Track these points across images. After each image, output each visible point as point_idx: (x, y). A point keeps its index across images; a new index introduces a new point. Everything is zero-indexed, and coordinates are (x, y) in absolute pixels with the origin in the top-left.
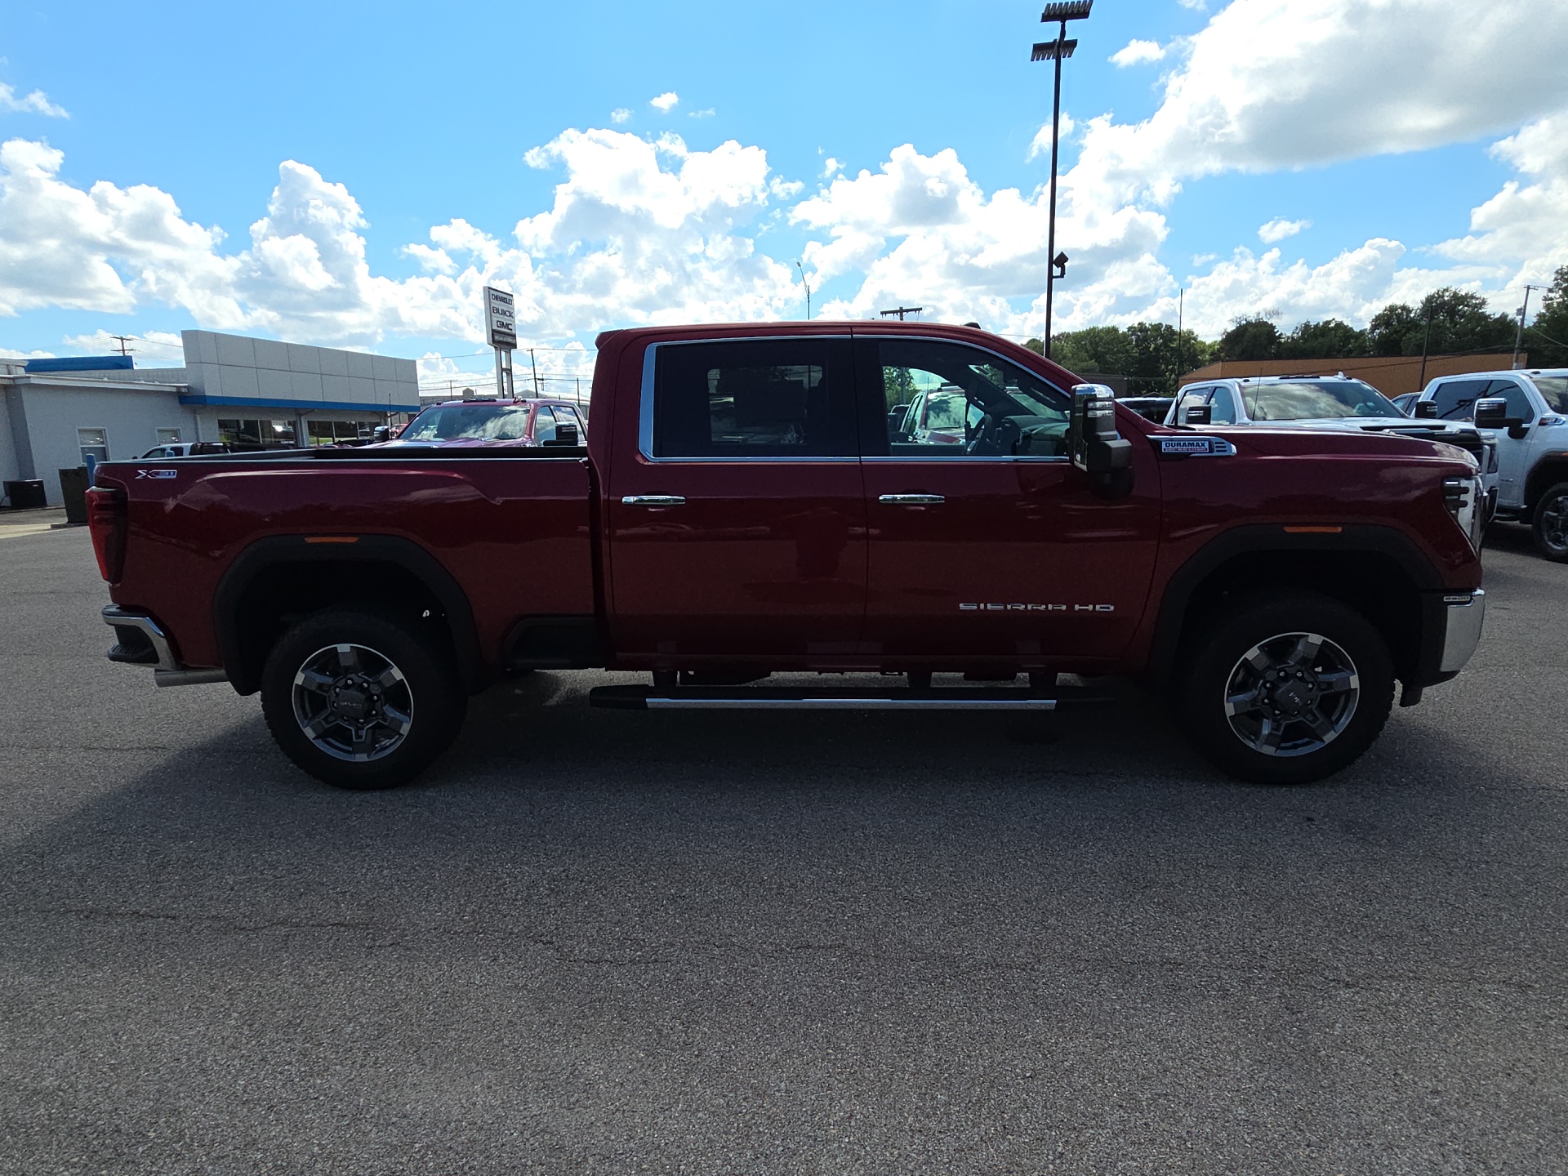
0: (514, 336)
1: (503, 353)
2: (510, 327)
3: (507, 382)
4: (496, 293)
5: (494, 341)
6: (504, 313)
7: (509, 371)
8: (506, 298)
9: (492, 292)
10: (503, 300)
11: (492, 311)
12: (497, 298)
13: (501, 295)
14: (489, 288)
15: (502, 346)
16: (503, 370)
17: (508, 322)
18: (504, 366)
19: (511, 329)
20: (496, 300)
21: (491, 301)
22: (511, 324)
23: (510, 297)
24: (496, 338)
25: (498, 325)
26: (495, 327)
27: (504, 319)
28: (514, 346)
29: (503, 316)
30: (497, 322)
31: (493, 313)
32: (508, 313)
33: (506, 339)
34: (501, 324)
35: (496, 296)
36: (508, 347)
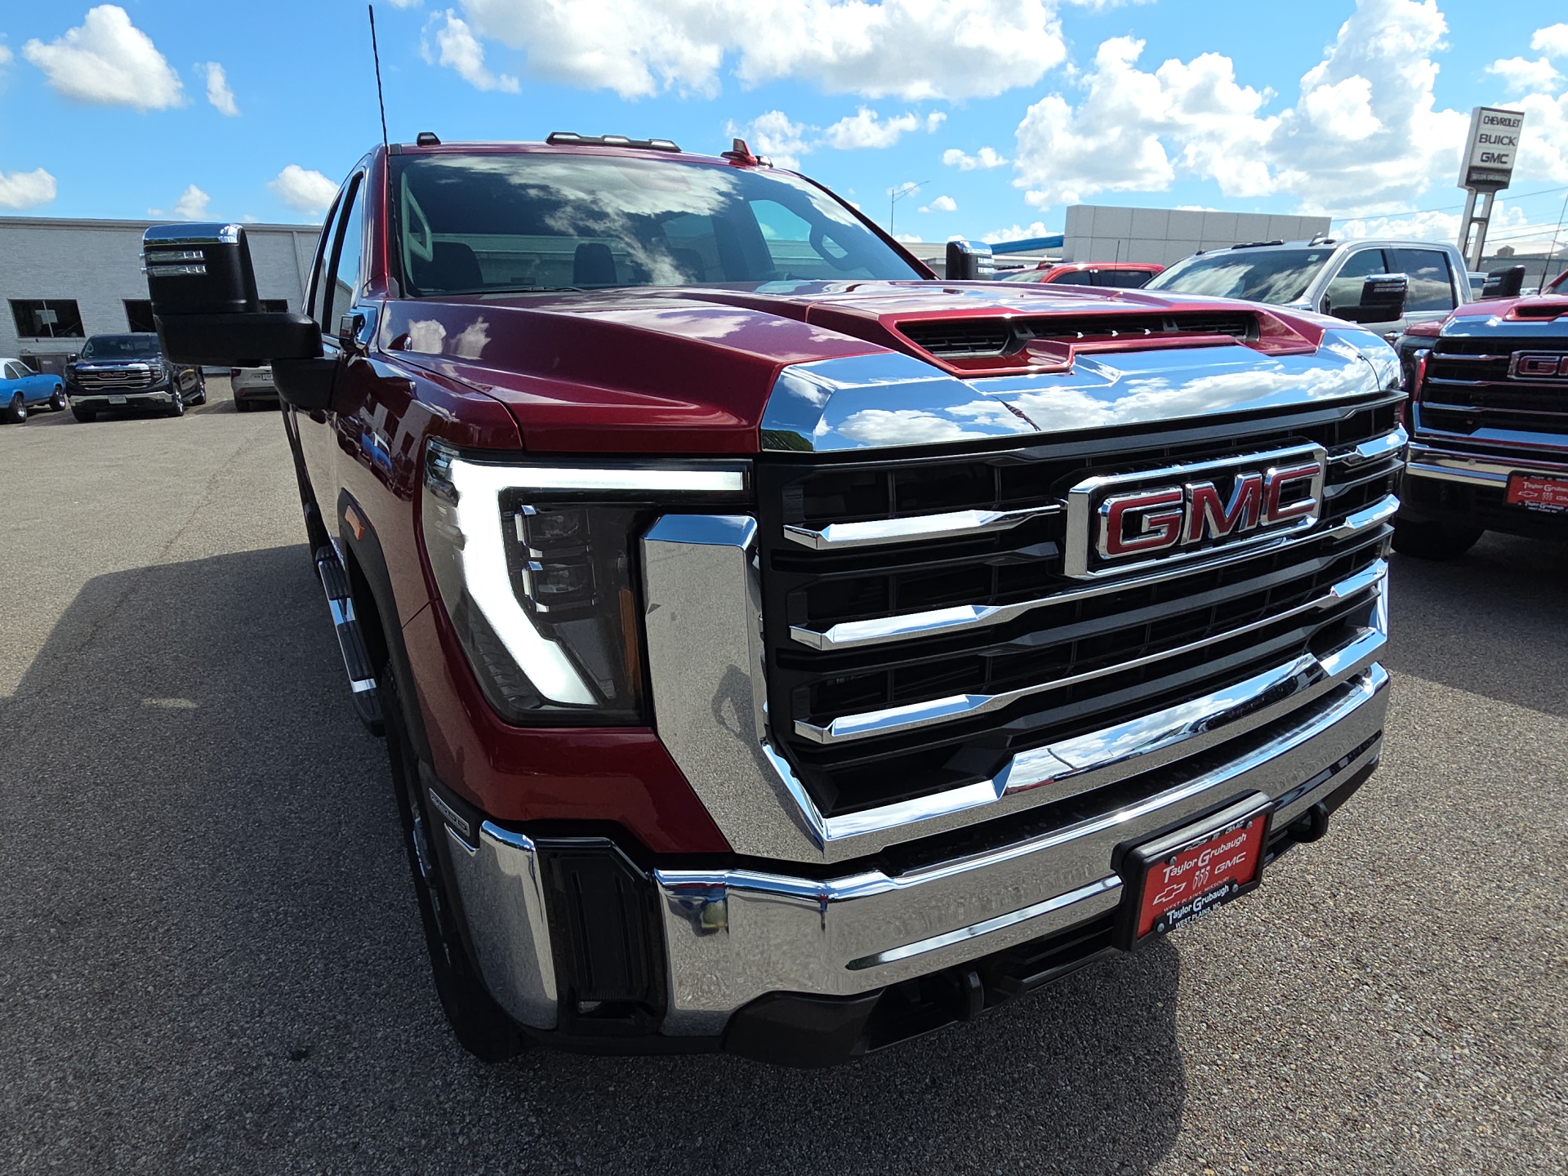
0: (1508, 172)
2: (1504, 159)
3: (1478, 233)
4: (1492, 114)
5: (1468, 181)
6: (1499, 140)
7: (1484, 221)
9: (1485, 113)
10: (1502, 122)
11: (1478, 137)
12: (1492, 121)
13: (1500, 115)
14: (1483, 109)
15: (1481, 187)
16: (1473, 220)
17: (1503, 154)
18: (1477, 214)
19: (1505, 163)
20: (1492, 123)
21: (1482, 125)
22: (1507, 156)
23: (1518, 117)
24: (1475, 177)
25: (1484, 158)
26: (1477, 162)
27: (1496, 150)
28: (1504, 185)
29: (1496, 145)
30: (1484, 153)
31: (1480, 141)
32: (1506, 141)
33: (1491, 177)
34: (1490, 157)
35: (1493, 118)
36: (1493, 188)
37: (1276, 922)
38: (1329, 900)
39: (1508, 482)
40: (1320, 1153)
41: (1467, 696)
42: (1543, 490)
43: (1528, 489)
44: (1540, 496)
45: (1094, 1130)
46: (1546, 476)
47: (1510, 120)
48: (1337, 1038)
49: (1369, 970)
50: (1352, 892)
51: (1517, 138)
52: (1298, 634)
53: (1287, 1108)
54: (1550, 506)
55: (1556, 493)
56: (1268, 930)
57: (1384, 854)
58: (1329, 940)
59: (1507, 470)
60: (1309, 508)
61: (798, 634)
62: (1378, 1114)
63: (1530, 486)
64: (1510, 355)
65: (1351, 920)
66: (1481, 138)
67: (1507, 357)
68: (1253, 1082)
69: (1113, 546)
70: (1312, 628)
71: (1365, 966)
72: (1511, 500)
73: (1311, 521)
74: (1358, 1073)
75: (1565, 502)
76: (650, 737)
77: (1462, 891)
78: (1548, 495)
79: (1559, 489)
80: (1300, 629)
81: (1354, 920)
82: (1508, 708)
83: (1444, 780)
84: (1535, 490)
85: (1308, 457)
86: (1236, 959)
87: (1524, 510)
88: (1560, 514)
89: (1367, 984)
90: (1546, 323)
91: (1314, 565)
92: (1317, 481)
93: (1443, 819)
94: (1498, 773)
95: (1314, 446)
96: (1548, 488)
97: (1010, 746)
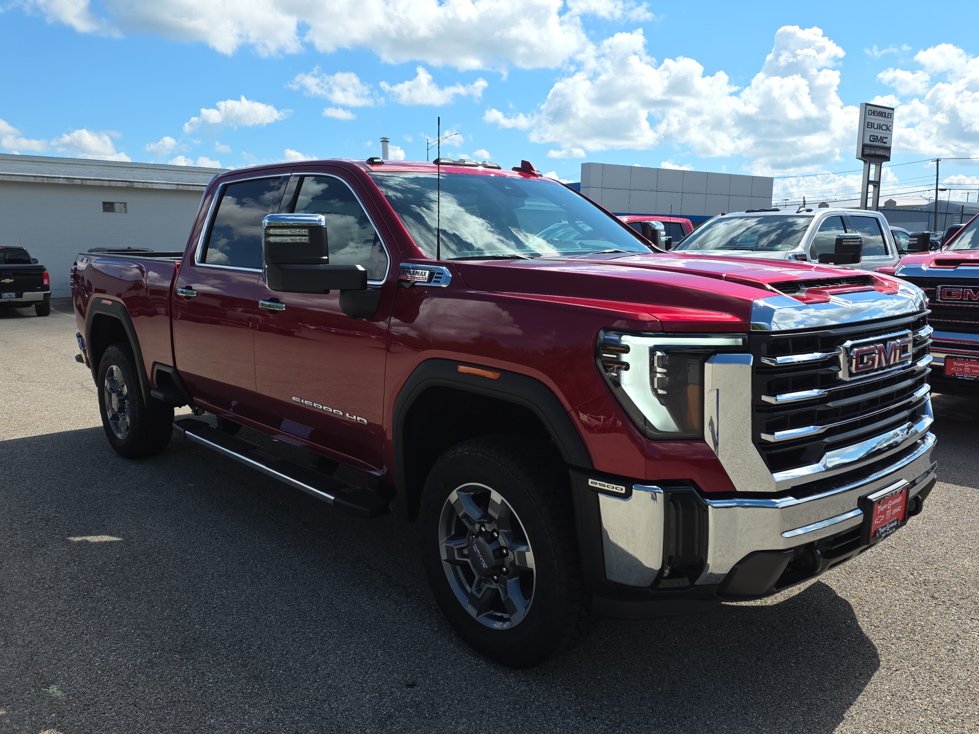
0: (889, 149)
1: (873, 166)
2: (885, 140)
3: (874, 192)
4: (873, 109)
5: (863, 155)
6: (880, 127)
7: (877, 184)
8: (886, 113)
9: (869, 108)
10: (881, 114)
11: (866, 125)
12: (874, 113)
13: (880, 109)
14: (867, 104)
15: (872, 159)
16: (869, 182)
17: (883, 135)
18: (872, 178)
19: (885, 143)
20: (874, 115)
21: (868, 116)
22: (887, 138)
23: (890, 111)
24: (867, 152)
25: (872, 139)
26: (867, 142)
27: (879, 133)
28: (887, 159)
29: (878, 130)
30: (871, 136)
31: (868, 127)
32: (884, 127)
33: (878, 153)
34: (875, 138)
35: (874, 111)
36: (879, 160)
37: (890, 586)
38: (911, 576)
39: (945, 363)
40: (942, 661)
41: (946, 485)
42: (964, 367)
43: (957, 366)
44: (963, 370)
45: (842, 665)
46: (965, 358)
47: (885, 113)
48: (935, 625)
49: (939, 600)
50: (920, 572)
51: (892, 126)
52: (905, 413)
53: (922, 649)
54: (970, 376)
55: (972, 368)
56: (887, 590)
57: (930, 556)
58: (917, 590)
59: (943, 356)
60: (909, 356)
61: (764, 398)
62: (961, 647)
63: (957, 364)
64: (936, 288)
65: (924, 582)
66: (868, 125)
67: (935, 289)
68: (904, 643)
69: (857, 368)
70: (910, 411)
71: (937, 599)
72: (948, 373)
73: (910, 362)
74: (948, 635)
75: (976, 373)
76: (704, 444)
77: (971, 568)
78: (967, 370)
79: (973, 366)
80: (906, 411)
81: (925, 582)
82: (970, 490)
83: (947, 524)
84: (960, 367)
85: (906, 336)
86: (877, 601)
87: (956, 379)
88: (975, 381)
89: (940, 605)
90: (953, 270)
91: (909, 382)
92: (910, 346)
93: (953, 540)
94: (973, 519)
95: (908, 331)
96: (967, 365)
97: (824, 450)
